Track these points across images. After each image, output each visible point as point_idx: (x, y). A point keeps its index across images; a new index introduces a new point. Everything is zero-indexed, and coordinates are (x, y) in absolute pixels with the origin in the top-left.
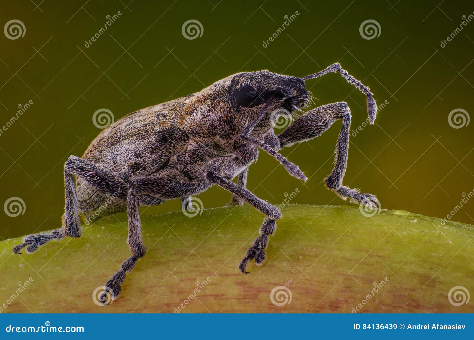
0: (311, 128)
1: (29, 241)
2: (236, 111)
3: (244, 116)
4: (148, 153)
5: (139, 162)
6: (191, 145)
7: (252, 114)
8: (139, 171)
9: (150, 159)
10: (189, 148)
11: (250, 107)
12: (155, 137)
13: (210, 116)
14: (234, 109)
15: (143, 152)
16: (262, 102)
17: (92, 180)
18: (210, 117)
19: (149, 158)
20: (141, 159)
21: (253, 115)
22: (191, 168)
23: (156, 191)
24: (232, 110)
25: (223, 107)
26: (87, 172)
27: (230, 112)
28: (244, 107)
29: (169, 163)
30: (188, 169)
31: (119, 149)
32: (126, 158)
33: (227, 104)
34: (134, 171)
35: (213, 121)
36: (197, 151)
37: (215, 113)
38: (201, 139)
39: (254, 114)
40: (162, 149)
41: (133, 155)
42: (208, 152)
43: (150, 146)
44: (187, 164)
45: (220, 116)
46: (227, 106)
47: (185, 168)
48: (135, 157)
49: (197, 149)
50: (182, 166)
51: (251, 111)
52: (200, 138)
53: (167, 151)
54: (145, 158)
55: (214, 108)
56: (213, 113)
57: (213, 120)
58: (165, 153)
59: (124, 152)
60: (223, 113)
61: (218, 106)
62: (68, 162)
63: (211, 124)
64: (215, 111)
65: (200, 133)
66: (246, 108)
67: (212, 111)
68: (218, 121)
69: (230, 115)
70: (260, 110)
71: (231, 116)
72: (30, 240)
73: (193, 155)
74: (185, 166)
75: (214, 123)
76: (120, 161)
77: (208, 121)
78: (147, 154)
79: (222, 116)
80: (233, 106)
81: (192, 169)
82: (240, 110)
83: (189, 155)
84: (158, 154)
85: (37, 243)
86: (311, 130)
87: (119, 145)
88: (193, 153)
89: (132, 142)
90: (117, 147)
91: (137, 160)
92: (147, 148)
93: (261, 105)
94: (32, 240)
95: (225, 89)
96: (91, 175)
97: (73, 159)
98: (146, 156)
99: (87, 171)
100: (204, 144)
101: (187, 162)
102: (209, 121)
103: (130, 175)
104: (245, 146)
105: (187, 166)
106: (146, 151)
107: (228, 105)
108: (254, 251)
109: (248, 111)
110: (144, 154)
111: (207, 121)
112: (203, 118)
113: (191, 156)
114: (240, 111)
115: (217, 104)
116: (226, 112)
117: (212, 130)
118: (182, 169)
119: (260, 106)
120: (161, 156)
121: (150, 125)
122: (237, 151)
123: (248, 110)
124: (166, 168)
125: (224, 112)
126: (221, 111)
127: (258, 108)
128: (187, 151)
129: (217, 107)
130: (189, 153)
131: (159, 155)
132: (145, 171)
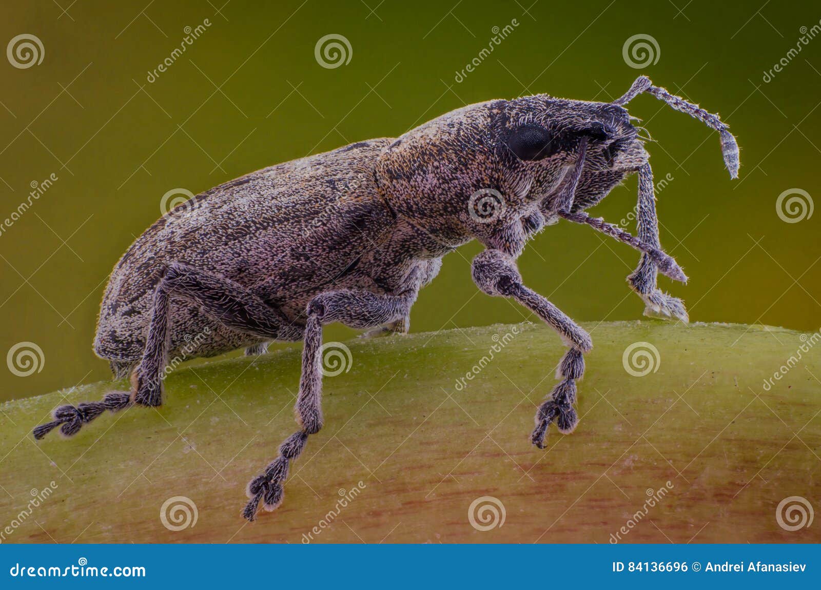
0: (592, 191)
1: (65, 416)
2: (510, 168)
3: (523, 176)
4: (324, 250)
5: (301, 267)
6: (400, 231)
7: (538, 172)
8: (296, 283)
9: (325, 261)
10: (395, 238)
11: (535, 160)
12: (341, 221)
13: (457, 179)
14: (504, 165)
15: (313, 248)
16: (559, 150)
17: (217, 304)
18: (456, 181)
19: (324, 259)
20: (306, 261)
21: (540, 173)
22: (393, 272)
23: (355, 316)
24: (501, 167)
25: (482, 161)
26: (206, 291)
27: (497, 170)
28: (525, 161)
29: (358, 266)
30: (388, 274)
31: (251, 246)
32: (271, 260)
33: (490, 157)
34: (287, 283)
35: (464, 188)
36: (409, 242)
37: (468, 174)
38: (423, 221)
39: (542, 172)
40: (354, 241)
41: (289, 255)
42: (430, 242)
43: (330, 238)
44: (389, 264)
45: (477, 177)
46: (490, 161)
47: (384, 273)
48: (293, 259)
49: (409, 237)
50: (380, 269)
51: (538, 166)
52: (422, 218)
53: (361, 244)
54: (316, 259)
55: (465, 165)
56: (463, 173)
57: (464, 185)
58: (356, 249)
59: (266, 250)
60: (483, 172)
61: (472, 160)
62: (171, 276)
63: (459, 193)
64: (468, 170)
65: (426, 209)
66: (529, 162)
67: (461, 170)
68: (472, 186)
69: (496, 176)
70: (553, 163)
71: (499, 176)
72: (68, 414)
73: (400, 249)
74: (385, 269)
75: (464, 191)
76: (256, 266)
77: (452, 188)
78: (320, 251)
79: (482, 178)
80: (501, 159)
81: (395, 273)
82: (517, 165)
83: (394, 249)
84: (344, 250)
85: (82, 418)
86: (591, 194)
87: (251, 238)
88: (401, 245)
89: (282, 232)
90: (246, 243)
91: (297, 263)
92: (321, 242)
93: (557, 154)
94: (72, 415)
95: (479, 130)
96: (214, 295)
97: (179, 269)
98: (318, 256)
99: (206, 288)
100: (427, 227)
101: (389, 262)
102: (454, 188)
103: (274, 290)
104: (510, 227)
105: (388, 268)
106: (318, 246)
107: (493, 159)
108: (557, 408)
109: (533, 167)
110: (313, 252)
111: (449, 188)
112: (440, 184)
113: (397, 251)
114: (516, 168)
115: (469, 158)
116: (490, 170)
117: (457, 203)
118: (378, 274)
119: (553, 157)
120: (349, 254)
121: (318, 200)
122: (496, 238)
123: (533, 165)
124: (349, 275)
125: (486, 171)
126: (480, 168)
127: (549, 161)
128: (391, 243)
129: (470, 162)
130: (395, 246)
131: (346, 252)
132: (311, 281)
